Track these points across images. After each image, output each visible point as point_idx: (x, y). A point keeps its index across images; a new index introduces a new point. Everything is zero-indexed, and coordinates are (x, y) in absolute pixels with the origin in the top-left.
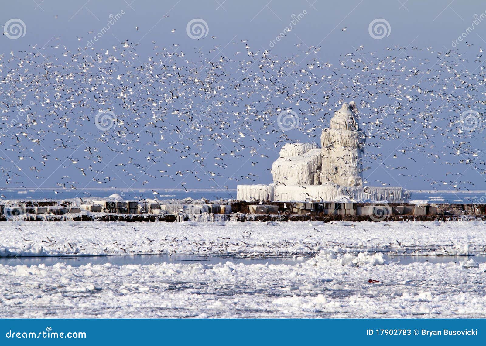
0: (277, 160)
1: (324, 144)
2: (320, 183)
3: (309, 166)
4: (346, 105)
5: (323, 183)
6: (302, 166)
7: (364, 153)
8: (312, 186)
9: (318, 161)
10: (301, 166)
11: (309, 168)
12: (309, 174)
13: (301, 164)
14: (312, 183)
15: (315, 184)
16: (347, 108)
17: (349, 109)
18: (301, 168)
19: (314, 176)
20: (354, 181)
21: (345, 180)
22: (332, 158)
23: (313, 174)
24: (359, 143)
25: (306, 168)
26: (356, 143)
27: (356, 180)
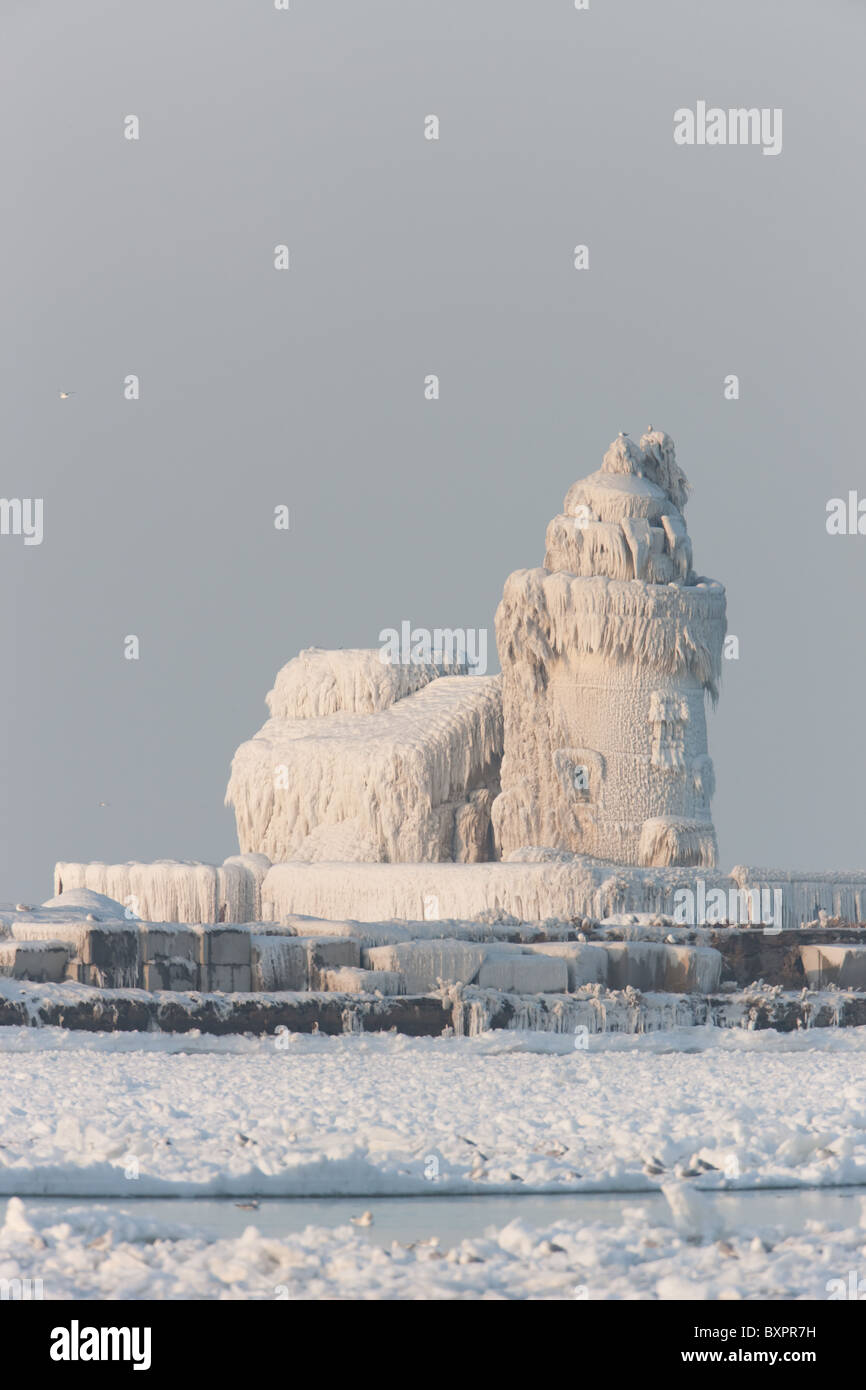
0: (258, 735)
1: (511, 651)
2: (489, 852)
3: (430, 768)
4: (623, 449)
5: (508, 855)
6: (399, 764)
7: (715, 695)
8: (449, 869)
9: (475, 738)
10: (392, 768)
11: (432, 777)
12: (434, 806)
13: (390, 756)
14: (449, 852)
15: (462, 854)
16: (627, 466)
17: (640, 475)
18: (390, 776)
19: (460, 816)
20: (671, 839)
21: (625, 833)
22: (556, 721)
23: (450, 807)
24: (693, 646)
25: (415, 773)
26: (678, 647)
27: (679, 835)
